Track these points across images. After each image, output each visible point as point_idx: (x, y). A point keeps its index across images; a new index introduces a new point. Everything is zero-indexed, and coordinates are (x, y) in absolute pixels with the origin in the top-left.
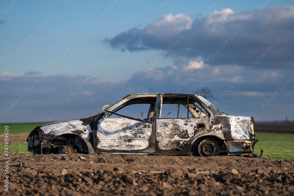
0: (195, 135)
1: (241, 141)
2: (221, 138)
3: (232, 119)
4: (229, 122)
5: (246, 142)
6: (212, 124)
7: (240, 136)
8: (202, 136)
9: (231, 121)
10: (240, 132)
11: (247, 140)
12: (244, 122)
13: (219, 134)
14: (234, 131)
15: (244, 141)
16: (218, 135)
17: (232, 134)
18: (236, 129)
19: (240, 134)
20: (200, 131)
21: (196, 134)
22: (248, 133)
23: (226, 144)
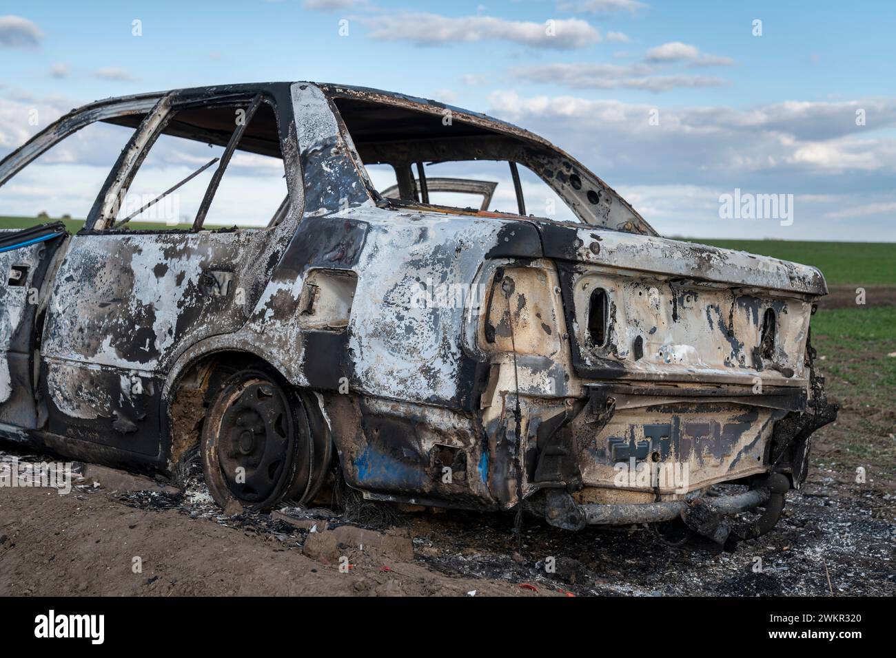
0: (177, 339)
1: (402, 410)
2: (289, 372)
3: (383, 239)
4: (355, 260)
5: (435, 417)
6: (270, 273)
7: (407, 366)
8: (203, 349)
9: (371, 256)
10: (413, 339)
11: (437, 403)
12: (447, 263)
13: (282, 344)
14: (371, 329)
15: (418, 412)
16: (275, 351)
17: (357, 352)
18: (390, 317)
19: (412, 351)
20: (205, 316)
21: (185, 334)
22: (454, 349)
23: (328, 421)
